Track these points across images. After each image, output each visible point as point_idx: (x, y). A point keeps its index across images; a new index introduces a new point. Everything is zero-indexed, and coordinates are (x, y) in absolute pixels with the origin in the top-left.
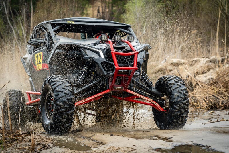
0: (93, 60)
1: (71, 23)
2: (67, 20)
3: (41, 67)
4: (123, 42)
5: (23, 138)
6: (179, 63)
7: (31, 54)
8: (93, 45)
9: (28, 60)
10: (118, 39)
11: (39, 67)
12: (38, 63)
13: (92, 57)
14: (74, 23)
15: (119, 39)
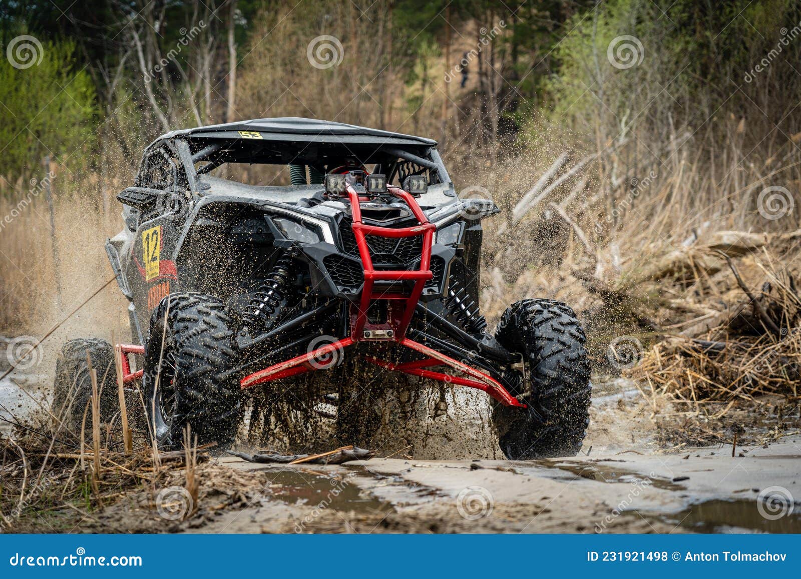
0: (301, 251)
1: (250, 137)
2: (238, 126)
3: (157, 270)
4: (393, 195)
5: (163, 476)
6: (742, 244)
7: (133, 230)
8: (306, 204)
9: (124, 251)
10: (377, 186)
11: (152, 269)
12: (150, 257)
13: (297, 243)
14: (259, 136)
15: (380, 186)
